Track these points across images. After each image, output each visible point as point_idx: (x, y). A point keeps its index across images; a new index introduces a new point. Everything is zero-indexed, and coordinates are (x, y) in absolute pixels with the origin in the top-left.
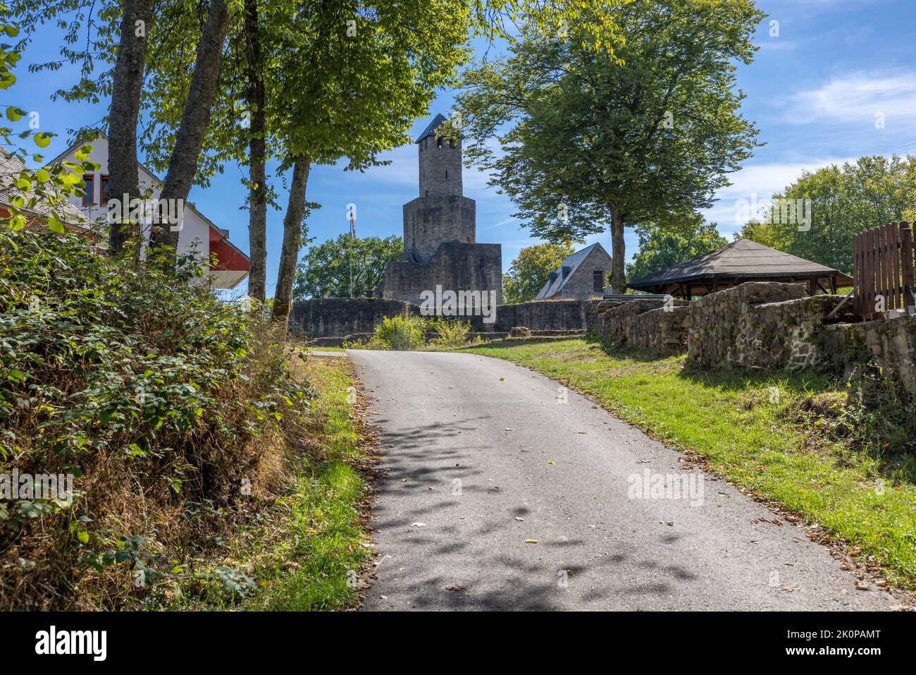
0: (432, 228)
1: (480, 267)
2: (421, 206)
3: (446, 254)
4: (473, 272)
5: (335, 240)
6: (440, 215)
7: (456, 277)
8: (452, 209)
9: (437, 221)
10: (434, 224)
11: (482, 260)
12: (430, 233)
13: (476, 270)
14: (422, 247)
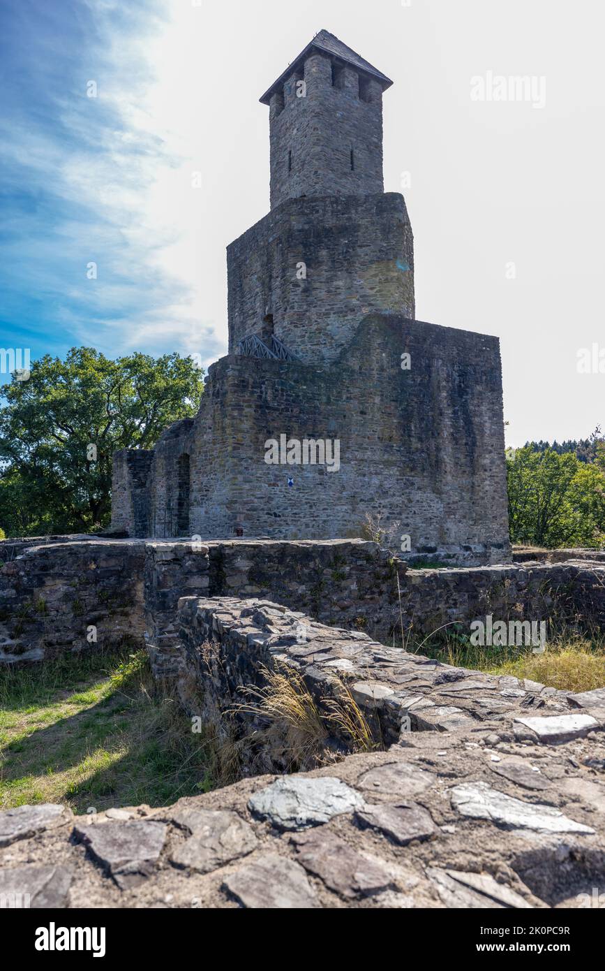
0: (330, 280)
1: (459, 393)
2: (297, 223)
3: (384, 346)
4: (444, 404)
5: (63, 359)
6: (352, 245)
7: (407, 417)
8: (386, 230)
9: (344, 262)
10: (333, 269)
11: (463, 374)
12: (322, 294)
13: (453, 403)
14: (298, 331)
